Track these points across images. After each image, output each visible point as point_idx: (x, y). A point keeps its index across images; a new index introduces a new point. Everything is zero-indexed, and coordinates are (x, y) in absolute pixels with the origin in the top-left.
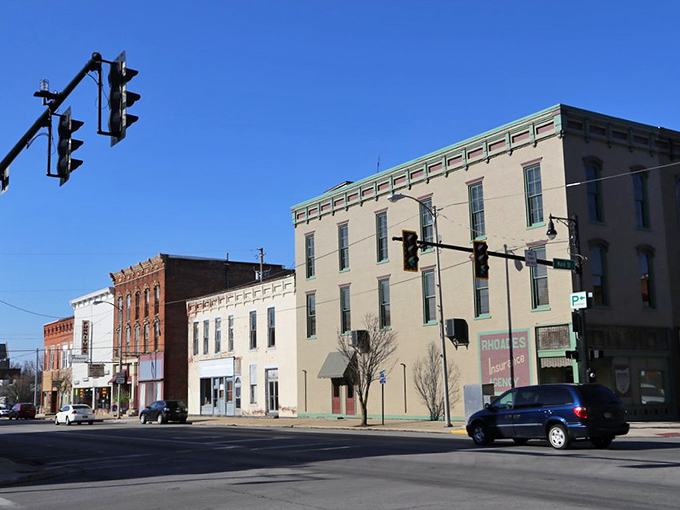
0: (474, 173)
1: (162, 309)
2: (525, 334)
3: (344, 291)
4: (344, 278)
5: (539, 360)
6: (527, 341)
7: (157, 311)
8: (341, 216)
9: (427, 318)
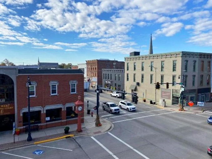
0: (163, 60)
1: (97, 69)
2: (170, 90)
3: (134, 75)
4: (135, 72)
5: (173, 95)
6: (171, 91)
7: (96, 69)
8: (135, 61)
9: (151, 83)
